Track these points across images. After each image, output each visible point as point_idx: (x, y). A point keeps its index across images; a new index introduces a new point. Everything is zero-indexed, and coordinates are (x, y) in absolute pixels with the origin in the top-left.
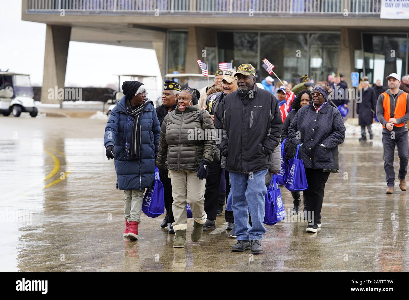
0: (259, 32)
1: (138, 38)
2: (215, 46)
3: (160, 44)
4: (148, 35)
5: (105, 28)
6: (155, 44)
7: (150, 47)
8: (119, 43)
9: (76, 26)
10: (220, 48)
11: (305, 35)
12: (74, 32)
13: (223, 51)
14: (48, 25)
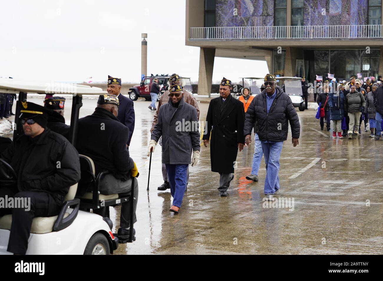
0: (330, 50)
1: (256, 54)
2: (303, 59)
3: (269, 58)
4: (262, 53)
5: (235, 49)
6: (266, 58)
7: (264, 60)
8: (245, 57)
9: (218, 48)
10: (305, 60)
11: (359, 51)
12: (217, 51)
13: (308, 61)
14: (201, 48)
